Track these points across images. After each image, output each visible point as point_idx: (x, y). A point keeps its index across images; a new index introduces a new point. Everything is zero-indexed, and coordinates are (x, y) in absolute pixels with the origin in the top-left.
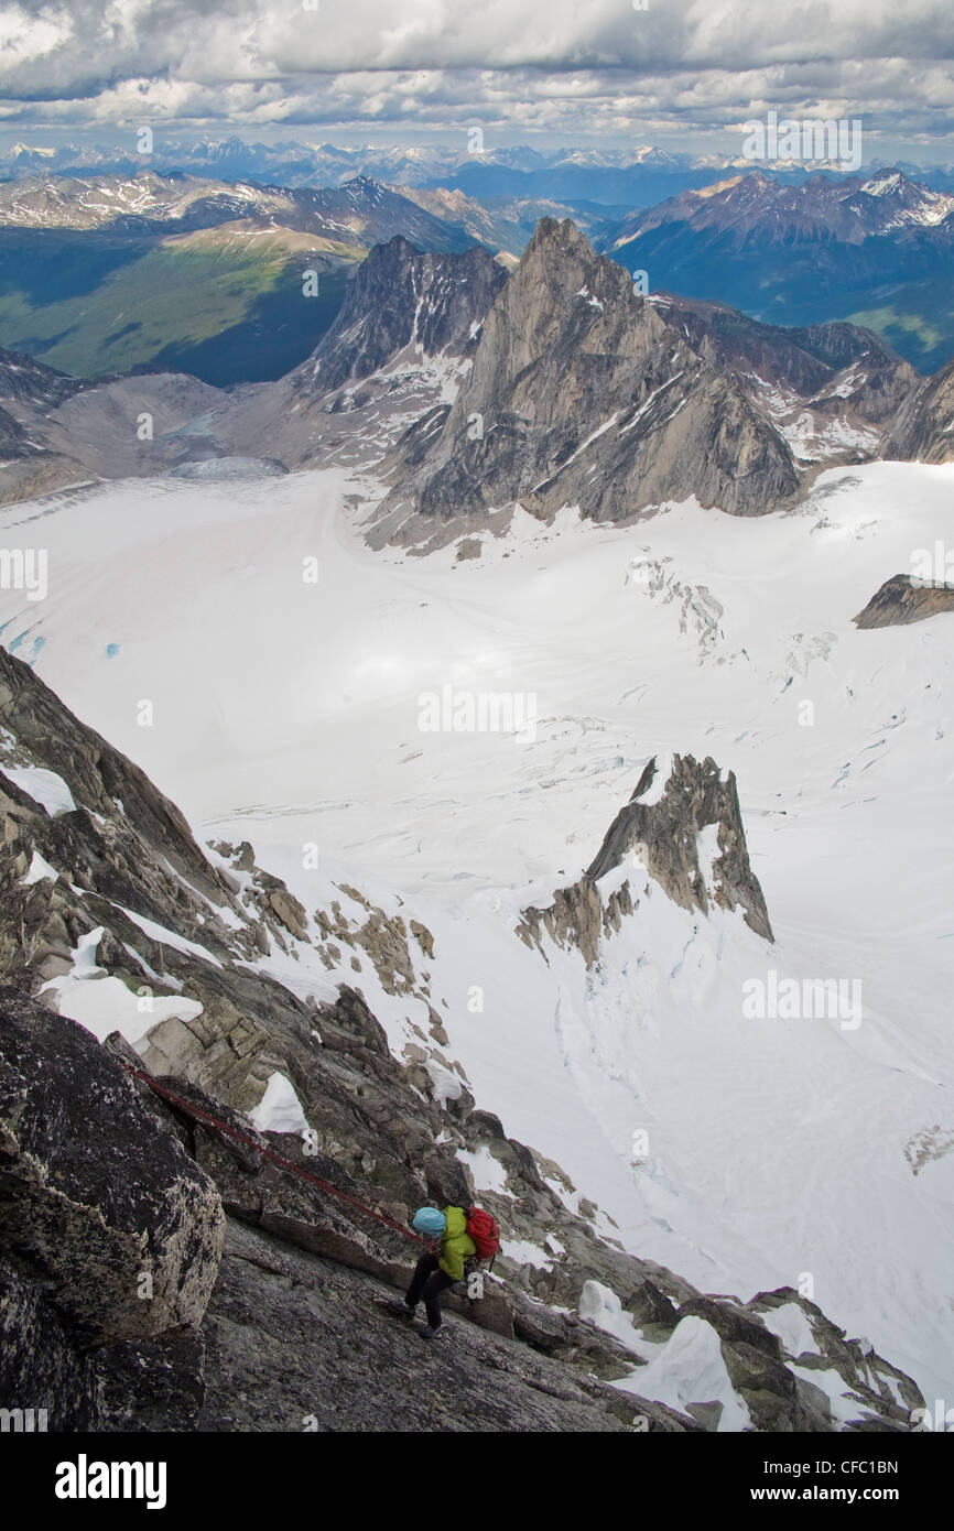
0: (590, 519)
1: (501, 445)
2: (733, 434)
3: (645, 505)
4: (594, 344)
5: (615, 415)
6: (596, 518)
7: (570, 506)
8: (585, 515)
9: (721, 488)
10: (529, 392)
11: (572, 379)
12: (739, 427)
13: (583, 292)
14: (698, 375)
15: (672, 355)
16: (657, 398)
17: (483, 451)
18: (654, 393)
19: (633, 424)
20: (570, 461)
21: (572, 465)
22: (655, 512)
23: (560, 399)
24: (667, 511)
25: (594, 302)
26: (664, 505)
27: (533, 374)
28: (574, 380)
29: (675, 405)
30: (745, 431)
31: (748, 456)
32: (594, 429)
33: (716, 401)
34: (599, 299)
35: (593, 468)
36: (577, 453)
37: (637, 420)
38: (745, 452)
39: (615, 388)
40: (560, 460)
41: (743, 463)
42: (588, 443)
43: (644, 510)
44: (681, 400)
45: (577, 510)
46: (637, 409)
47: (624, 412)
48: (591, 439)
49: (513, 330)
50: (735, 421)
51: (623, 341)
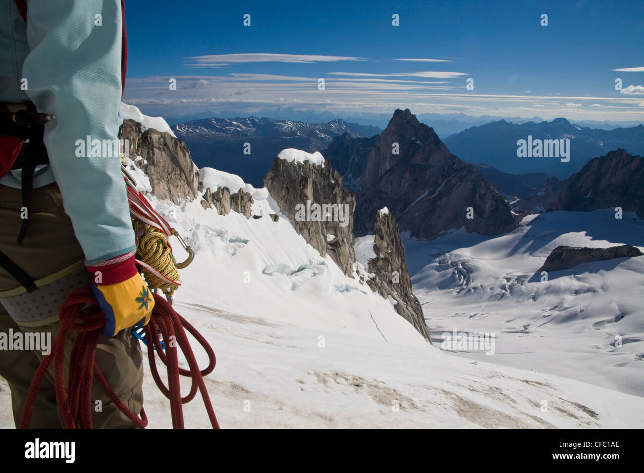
0: (414, 237)
1: (375, 203)
2: (482, 198)
3: (440, 231)
4: (418, 159)
5: (428, 191)
6: (417, 236)
7: (405, 231)
8: (412, 235)
9: (477, 223)
10: (389, 180)
11: (407, 175)
12: (485, 194)
13: (413, 139)
14: (465, 173)
15: (454, 164)
16: (447, 183)
17: (367, 207)
18: (445, 181)
19: (436, 194)
20: (406, 210)
21: (407, 212)
22: (445, 234)
23: (402, 184)
24: (451, 233)
25: (418, 142)
26: (450, 231)
27: (391, 172)
28: (408, 175)
29: (455, 185)
30: (487, 196)
31: (489, 208)
32: (418, 197)
33: (473, 183)
34: (421, 141)
35: (417, 214)
36: (410, 207)
37: (437, 193)
38: (488, 206)
39: (427, 179)
40: (401, 210)
41: (487, 211)
42: (415, 203)
43: (440, 233)
44: (457, 183)
45: (409, 233)
46: (438, 187)
47: (431, 189)
48: (416, 201)
49: (383, 155)
50: (483, 192)
51: (431, 158)
